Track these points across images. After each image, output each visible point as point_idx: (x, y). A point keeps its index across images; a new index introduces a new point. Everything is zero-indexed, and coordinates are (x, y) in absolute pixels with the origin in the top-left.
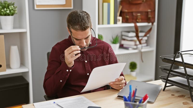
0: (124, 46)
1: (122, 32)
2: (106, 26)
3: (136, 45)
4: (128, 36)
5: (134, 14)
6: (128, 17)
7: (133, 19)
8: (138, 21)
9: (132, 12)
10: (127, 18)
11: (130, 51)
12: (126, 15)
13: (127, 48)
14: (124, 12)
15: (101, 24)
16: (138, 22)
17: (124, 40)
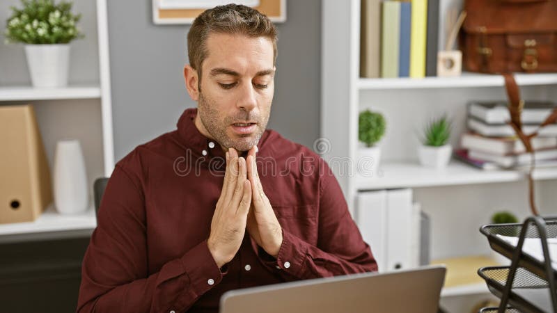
0: (473, 155)
1: (469, 105)
2: (391, 82)
3: (512, 154)
4: (483, 122)
5: (512, 42)
6: (487, 51)
7: (507, 59)
8: (525, 65)
9: (504, 36)
10: (484, 56)
11: (489, 175)
12: (482, 46)
13: (477, 165)
14: (473, 35)
15: (373, 77)
16: (524, 71)
17: (473, 132)
